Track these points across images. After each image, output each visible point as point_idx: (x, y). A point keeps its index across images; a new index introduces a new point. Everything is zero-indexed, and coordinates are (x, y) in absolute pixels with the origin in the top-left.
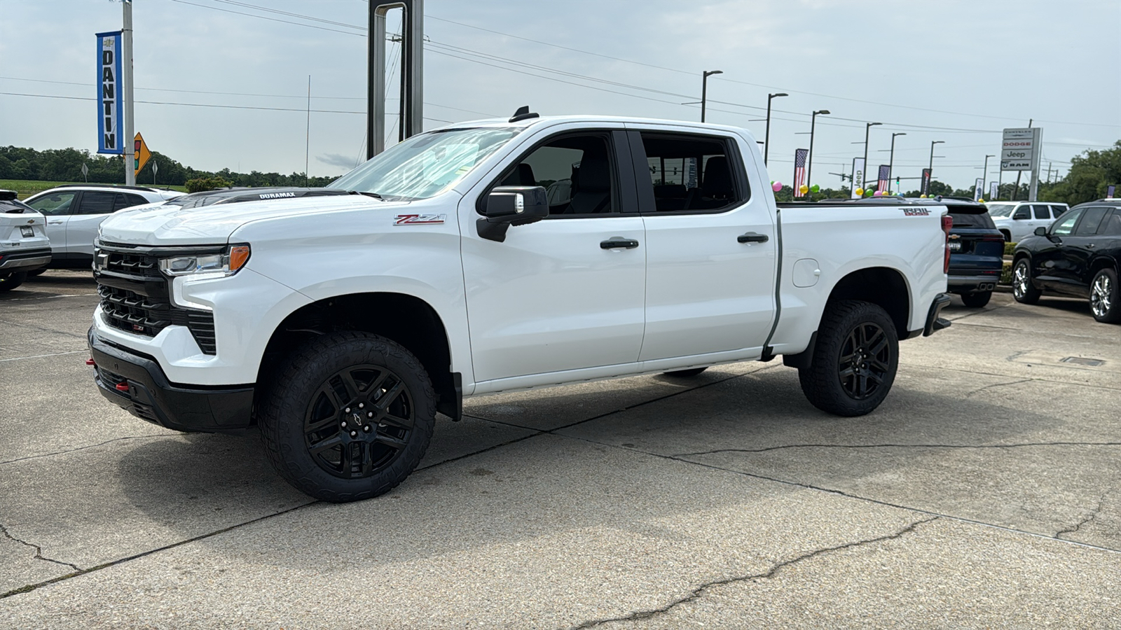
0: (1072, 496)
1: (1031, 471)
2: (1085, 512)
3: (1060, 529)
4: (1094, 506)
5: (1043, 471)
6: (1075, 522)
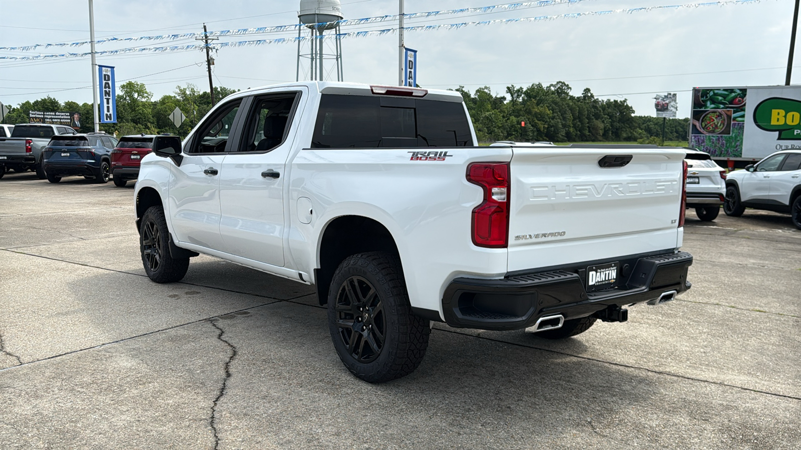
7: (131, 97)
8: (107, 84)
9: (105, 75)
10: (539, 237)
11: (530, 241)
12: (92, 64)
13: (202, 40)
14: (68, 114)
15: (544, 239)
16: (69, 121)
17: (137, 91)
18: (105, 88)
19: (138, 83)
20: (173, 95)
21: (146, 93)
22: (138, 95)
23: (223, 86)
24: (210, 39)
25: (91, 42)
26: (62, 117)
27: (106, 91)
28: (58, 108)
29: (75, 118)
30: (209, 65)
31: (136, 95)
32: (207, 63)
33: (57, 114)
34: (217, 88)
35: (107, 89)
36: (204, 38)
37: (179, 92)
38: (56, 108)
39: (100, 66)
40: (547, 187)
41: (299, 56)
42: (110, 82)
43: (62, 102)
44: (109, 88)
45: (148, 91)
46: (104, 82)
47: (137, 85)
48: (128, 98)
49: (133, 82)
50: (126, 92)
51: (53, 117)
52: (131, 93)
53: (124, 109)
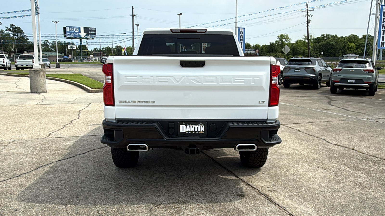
0: (11, 151)
1: (27, 157)
2: (7, 148)
3: (14, 142)
4: (3, 150)
5: (22, 158)
6: (10, 144)
7: (282, 41)
8: (241, 36)
9: (241, 32)
10: (136, 103)
11: (129, 104)
12: (236, 27)
13: (305, 11)
14: (254, 50)
15: (139, 104)
16: (254, 53)
17: (285, 38)
18: (241, 37)
19: (286, 35)
20: (301, 39)
21: (289, 39)
22: (285, 40)
23: (327, 33)
24: (309, 11)
25: (236, 18)
26: (252, 51)
27: (241, 39)
28: (250, 48)
29: (257, 52)
30: (308, 23)
31: (284, 40)
32: (307, 23)
33: (250, 50)
34: (324, 35)
35: (242, 38)
36: (306, 10)
37: (304, 38)
38: (249, 48)
39: (239, 28)
40: (136, 77)
41: (370, 14)
42: (243, 35)
43: (252, 45)
44: (242, 37)
45: (290, 38)
46: (240, 35)
47: (285, 35)
48: (280, 42)
49: (283, 34)
50: (280, 39)
51: (248, 51)
52: (282, 39)
53: (278, 47)
